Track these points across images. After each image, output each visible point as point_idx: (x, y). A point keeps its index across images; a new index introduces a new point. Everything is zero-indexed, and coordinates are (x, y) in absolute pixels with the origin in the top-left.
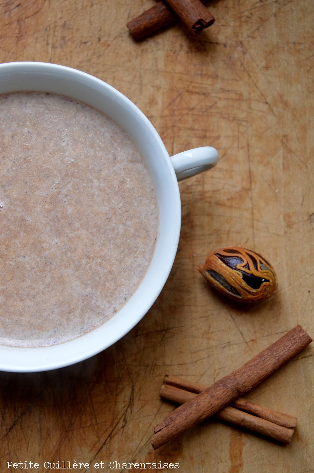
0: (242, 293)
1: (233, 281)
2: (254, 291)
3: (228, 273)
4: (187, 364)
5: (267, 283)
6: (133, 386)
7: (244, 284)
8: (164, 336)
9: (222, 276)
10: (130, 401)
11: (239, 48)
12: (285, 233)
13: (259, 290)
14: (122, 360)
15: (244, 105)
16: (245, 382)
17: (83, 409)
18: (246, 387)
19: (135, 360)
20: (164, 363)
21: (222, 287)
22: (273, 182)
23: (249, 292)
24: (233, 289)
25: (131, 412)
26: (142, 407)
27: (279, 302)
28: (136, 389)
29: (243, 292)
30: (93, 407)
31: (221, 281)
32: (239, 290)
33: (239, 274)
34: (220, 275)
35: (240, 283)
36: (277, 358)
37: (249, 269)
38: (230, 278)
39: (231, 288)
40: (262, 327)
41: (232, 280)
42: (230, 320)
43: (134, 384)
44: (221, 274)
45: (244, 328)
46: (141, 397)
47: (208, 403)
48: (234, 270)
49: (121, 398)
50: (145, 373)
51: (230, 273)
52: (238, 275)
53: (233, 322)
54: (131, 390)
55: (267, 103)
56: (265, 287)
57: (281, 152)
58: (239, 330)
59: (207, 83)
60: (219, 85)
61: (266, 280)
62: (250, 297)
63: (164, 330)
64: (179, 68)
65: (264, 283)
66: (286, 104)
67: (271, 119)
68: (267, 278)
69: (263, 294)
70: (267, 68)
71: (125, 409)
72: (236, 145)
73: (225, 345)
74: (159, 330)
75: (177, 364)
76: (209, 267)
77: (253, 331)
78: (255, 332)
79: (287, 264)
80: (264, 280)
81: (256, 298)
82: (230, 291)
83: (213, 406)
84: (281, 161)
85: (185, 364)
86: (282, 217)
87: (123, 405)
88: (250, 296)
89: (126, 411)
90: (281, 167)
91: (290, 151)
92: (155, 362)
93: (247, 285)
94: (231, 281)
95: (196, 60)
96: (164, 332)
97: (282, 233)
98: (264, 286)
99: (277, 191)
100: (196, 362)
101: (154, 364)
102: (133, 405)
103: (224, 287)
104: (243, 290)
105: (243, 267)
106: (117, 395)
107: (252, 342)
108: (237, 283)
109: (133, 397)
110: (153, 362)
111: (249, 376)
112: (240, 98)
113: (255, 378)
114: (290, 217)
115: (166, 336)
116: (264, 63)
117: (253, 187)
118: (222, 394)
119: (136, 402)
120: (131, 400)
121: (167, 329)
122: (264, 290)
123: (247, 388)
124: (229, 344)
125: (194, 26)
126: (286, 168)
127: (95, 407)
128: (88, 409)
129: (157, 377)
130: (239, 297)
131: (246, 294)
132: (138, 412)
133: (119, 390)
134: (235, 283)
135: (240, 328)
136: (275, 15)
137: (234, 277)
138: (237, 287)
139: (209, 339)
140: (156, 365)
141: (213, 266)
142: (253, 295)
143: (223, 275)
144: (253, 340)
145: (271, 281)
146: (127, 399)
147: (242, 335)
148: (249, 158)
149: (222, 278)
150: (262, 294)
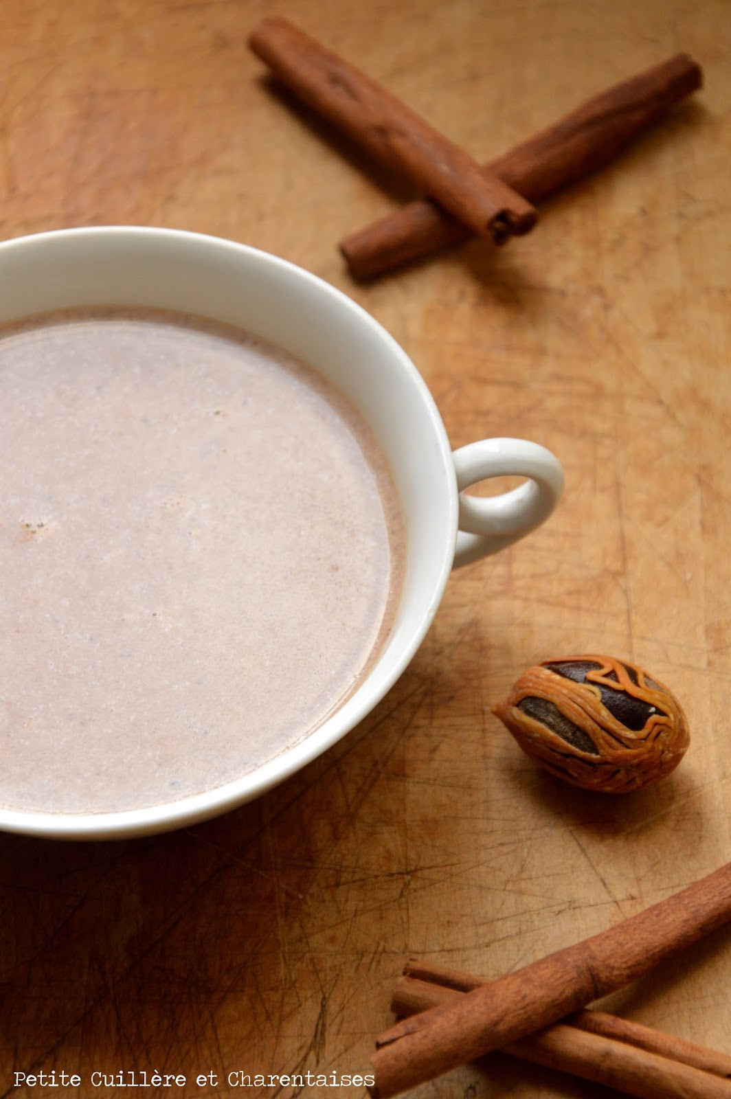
0: (601, 741)
1: (580, 709)
2: (631, 734)
3: (565, 691)
4: (464, 950)
5: (663, 719)
6: (324, 998)
7: (605, 714)
8: (407, 885)
9: (553, 703)
10: (315, 1036)
11: (596, 300)
12: (710, 664)
13: (643, 733)
14: (300, 940)
15: (607, 407)
16: (609, 957)
17: (192, 1054)
18: (613, 968)
19: (333, 940)
20: (406, 946)
21: (551, 733)
22: (679, 559)
23: (618, 738)
24: (579, 734)
25: (318, 1062)
26: (346, 1050)
27: (699, 814)
28: (333, 1007)
29: (604, 738)
30: (219, 1051)
31: (550, 719)
32: (594, 733)
33: (593, 693)
34: (547, 702)
35: (594, 714)
36: (693, 909)
37: (617, 681)
38: (572, 703)
39: (574, 734)
40: (655, 868)
41: (576, 706)
42: (573, 853)
43: (327, 995)
44: (549, 697)
45: (610, 871)
46: (345, 1025)
47: (518, 992)
48: (581, 685)
49: (291, 1029)
50: (357, 970)
51: (571, 690)
52: (590, 695)
53: (582, 856)
54: (318, 1009)
55: (660, 402)
56: (657, 728)
57: (696, 498)
58: (597, 874)
59: (520, 365)
60: (549, 366)
61: (660, 712)
62: (620, 752)
63: (408, 873)
64: (456, 334)
65: (655, 718)
66: (705, 406)
67: (671, 434)
68: (661, 706)
69: (653, 747)
70: (660, 335)
71: (303, 1053)
72: (588, 483)
73: (563, 907)
74: (394, 870)
75: (437, 948)
76: (521, 691)
77: (632, 876)
78: (638, 880)
79: (715, 731)
80: (653, 709)
81: (635, 757)
82: (571, 742)
83: (527, 1000)
84: (697, 516)
85: (459, 950)
86: (700, 630)
87: (297, 1045)
88: (622, 751)
89: (305, 1059)
90: (698, 528)
91: (717, 496)
92: (382, 944)
93: (612, 716)
94: (573, 712)
95: (496, 319)
96: (407, 877)
97: (703, 664)
98: (656, 724)
99: (688, 576)
100: (487, 945)
101: (381, 948)
102: (323, 1044)
103: (558, 732)
104: (604, 733)
105: (606, 676)
106: (281, 1021)
107: (630, 902)
108: (586, 712)
109: (324, 1025)
110: (379, 944)
111: (621, 945)
112: (598, 393)
113: (637, 949)
114: (719, 631)
115: (413, 885)
116: (652, 327)
117: (630, 566)
118: (552, 976)
119: (330, 1037)
120: (319, 1035)
121: (415, 870)
122: (654, 734)
123: (616, 972)
124: (573, 905)
125: (490, 225)
126: (708, 529)
127: (225, 1050)
128: (206, 1053)
129: (386, 978)
130: (594, 756)
131: (611, 746)
132: (334, 1060)
133: (287, 1009)
134: (584, 715)
135: (601, 870)
136: (678, 240)
137: (579, 700)
138: (589, 724)
139: (521, 892)
140: (384, 951)
141: (531, 684)
142: (627, 747)
143: (555, 699)
144: (633, 898)
145: (672, 716)
146: (309, 1031)
147: (605, 884)
148: (620, 510)
149: (552, 708)
150: (649, 745)
